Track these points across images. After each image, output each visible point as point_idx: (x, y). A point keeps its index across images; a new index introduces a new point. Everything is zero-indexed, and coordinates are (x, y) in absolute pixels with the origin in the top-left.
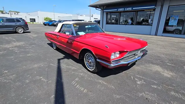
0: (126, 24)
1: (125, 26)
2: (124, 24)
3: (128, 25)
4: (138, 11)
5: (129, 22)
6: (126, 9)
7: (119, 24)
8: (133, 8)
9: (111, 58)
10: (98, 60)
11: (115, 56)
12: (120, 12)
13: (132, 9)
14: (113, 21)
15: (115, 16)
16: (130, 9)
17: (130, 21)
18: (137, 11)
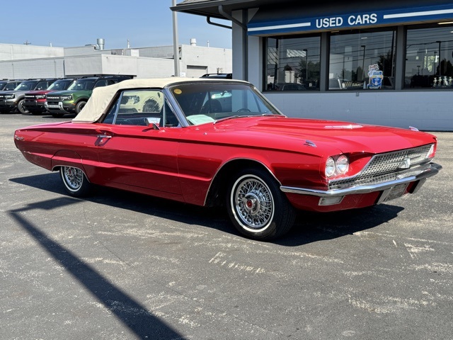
0: (361, 89)
1: (352, 95)
2: (349, 89)
3: (368, 90)
4: (406, 28)
5: (371, 76)
6: (352, 20)
7: (327, 90)
8: (386, 17)
9: (327, 174)
10: (284, 189)
11: (336, 169)
12: (328, 35)
13: (380, 18)
14: (290, 78)
15: (303, 54)
16: (370, 19)
17: (374, 73)
18: (402, 29)
